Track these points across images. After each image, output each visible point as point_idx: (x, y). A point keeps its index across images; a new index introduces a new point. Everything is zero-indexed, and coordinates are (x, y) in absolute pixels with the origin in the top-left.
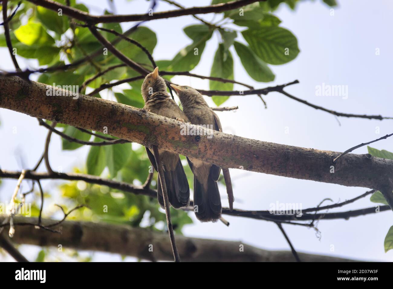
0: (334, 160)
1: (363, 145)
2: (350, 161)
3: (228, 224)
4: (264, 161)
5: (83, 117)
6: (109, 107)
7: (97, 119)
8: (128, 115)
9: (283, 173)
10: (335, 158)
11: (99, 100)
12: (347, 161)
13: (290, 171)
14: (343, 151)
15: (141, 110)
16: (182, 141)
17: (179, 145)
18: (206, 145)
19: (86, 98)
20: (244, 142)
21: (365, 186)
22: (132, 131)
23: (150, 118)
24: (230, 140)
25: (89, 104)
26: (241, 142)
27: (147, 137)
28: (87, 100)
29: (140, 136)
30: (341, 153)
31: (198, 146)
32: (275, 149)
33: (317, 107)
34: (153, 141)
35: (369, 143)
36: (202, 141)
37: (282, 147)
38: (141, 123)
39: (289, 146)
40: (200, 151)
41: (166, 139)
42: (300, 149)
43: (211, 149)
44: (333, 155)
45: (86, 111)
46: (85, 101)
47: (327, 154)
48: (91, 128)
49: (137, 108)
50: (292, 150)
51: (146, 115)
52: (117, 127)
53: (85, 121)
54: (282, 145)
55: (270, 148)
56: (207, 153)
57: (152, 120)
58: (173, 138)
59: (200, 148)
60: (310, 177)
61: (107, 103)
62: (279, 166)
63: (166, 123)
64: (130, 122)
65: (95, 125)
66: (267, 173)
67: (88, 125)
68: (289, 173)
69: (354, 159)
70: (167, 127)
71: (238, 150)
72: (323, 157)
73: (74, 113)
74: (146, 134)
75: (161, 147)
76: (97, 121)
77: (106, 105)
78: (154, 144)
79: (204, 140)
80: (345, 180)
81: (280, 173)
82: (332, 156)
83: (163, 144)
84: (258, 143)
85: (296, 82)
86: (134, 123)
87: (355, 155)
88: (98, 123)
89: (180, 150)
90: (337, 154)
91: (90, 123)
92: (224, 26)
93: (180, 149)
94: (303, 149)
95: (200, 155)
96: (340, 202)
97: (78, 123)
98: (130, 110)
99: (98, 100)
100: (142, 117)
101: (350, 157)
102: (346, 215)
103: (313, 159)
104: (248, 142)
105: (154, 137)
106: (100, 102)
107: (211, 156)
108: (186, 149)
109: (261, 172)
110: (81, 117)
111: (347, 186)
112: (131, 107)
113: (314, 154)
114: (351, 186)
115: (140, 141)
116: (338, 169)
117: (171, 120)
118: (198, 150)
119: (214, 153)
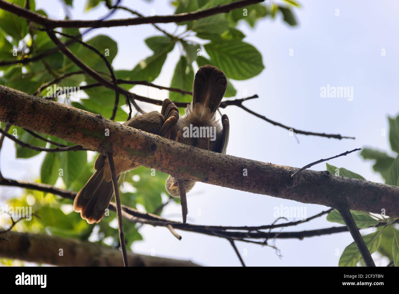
0: (292, 175)
1: (322, 161)
2: (308, 177)
3: (180, 238)
4: (220, 173)
5: (38, 120)
6: (65, 111)
7: (53, 123)
8: (83, 120)
9: (239, 186)
10: (293, 173)
11: (55, 103)
12: (305, 178)
13: (247, 185)
14: (301, 167)
15: (97, 116)
16: (137, 150)
17: (135, 154)
18: (162, 155)
19: (42, 101)
20: (201, 153)
21: (322, 203)
22: (87, 136)
23: (106, 125)
24: (186, 150)
25: (44, 107)
26: (198, 153)
27: (101, 143)
28: (43, 103)
29: (95, 143)
30: (299, 168)
31: (154, 155)
32: (232, 161)
33: (275, 124)
34: (108, 148)
35: (328, 159)
36: (158, 150)
37: (240, 160)
38: (97, 129)
39: (247, 159)
40: (155, 160)
41: (121, 147)
42: (258, 162)
43: (167, 158)
44: (291, 170)
45: (41, 114)
46: (40, 104)
47: (285, 169)
48: (46, 132)
49: (93, 114)
50: (250, 164)
51: (102, 121)
52: (72, 132)
53: (40, 124)
54: (240, 158)
55: (227, 161)
56: (162, 163)
57: (107, 126)
58: (129, 146)
59: (155, 158)
60: (266, 192)
61: (63, 107)
62: (236, 180)
63: (122, 130)
64: (85, 127)
65: (50, 129)
66: (223, 186)
67: (43, 129)
68: (246, 187)
69: (312, 175)
70: (123, 134)
71: (194, 161)
72: (281, 172)
73: (28, 116)
74: (102, 141)
75: (116, 155)
76: (52, 124)
77: (62, 109)
78: (109, 151)
79: (160, 150)
80: (302, 197)
81: (236, 186)
82: (290, 172)
83: (118, 151)
84: (215, 155)
85: (256, 96)
86: (89, 129)
87: (314, 171)
88: (52, 127)
89: (135, 159)
90: (294, 169)
91: (45, 126)
92: (186, 39)
93: (136, 157)
94: (260, 163)
95: (156, 165)
96: (295, 221)
97: (32, 126)
98: (86, 115)
99: (53, 104)
100: (98, 123)
101: (309, 174)
102: (300, 235)
103: (271, 174)
104: (205, 154)
105: (109, 144)
106: (56, 106)
107: (166, 166)
108: (142, 158)
109: (216, 185)
110: (36, 120)
111: (304, 203)
112: (87, 112)
113: (272, 169)
114: (308, 203)
115: (95, 147)
116: (295, 185)
117: (127, 127)
118: (154, 159)
119: (170, 163)
